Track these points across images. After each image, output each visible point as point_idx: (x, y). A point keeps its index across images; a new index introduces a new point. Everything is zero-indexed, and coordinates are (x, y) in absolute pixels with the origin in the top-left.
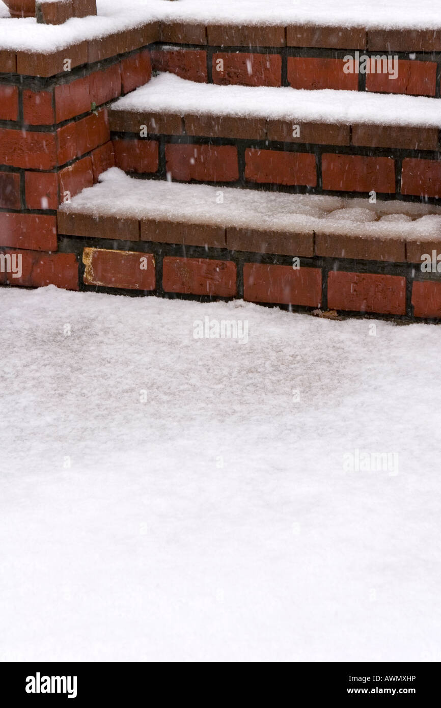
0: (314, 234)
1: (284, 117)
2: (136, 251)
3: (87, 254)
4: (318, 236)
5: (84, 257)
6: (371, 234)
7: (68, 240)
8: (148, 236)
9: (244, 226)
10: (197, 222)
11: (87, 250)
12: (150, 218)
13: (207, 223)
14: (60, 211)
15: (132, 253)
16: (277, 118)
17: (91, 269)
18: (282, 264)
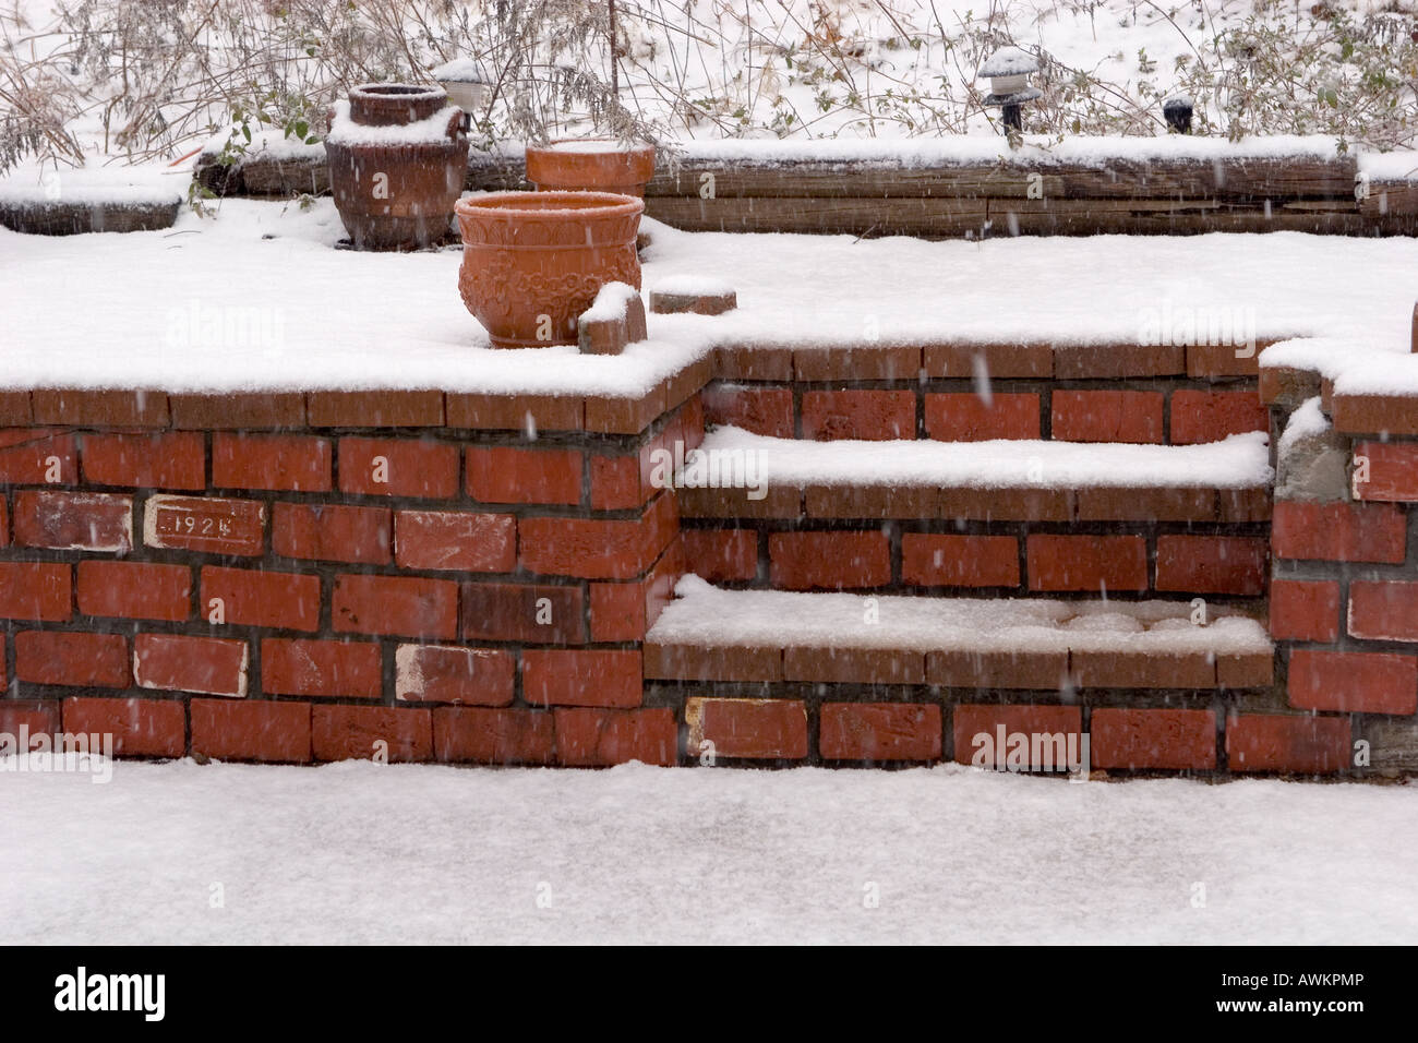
0: (1070, 653)
1: (967, 483)
2: (777, 698)
3: (694, 708)
4: (1077, 655)
5: (687, 712)
6: (1160, 648)
7: (659, 687)
8: (795, 673)
9: (956, 648)
10: (880, 646)
11: (694, 701)
12: (802, 644)
13: (894, 647)
14: (648, 642)
15: (770, 701)
16: (956, 485)
17: (700, 731)
18: (1016, 703)
